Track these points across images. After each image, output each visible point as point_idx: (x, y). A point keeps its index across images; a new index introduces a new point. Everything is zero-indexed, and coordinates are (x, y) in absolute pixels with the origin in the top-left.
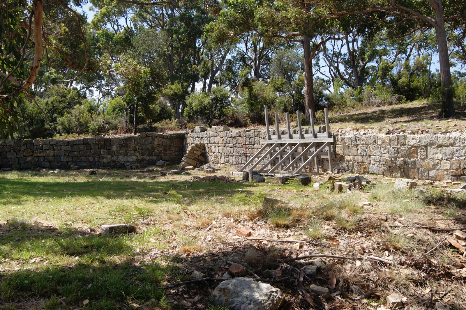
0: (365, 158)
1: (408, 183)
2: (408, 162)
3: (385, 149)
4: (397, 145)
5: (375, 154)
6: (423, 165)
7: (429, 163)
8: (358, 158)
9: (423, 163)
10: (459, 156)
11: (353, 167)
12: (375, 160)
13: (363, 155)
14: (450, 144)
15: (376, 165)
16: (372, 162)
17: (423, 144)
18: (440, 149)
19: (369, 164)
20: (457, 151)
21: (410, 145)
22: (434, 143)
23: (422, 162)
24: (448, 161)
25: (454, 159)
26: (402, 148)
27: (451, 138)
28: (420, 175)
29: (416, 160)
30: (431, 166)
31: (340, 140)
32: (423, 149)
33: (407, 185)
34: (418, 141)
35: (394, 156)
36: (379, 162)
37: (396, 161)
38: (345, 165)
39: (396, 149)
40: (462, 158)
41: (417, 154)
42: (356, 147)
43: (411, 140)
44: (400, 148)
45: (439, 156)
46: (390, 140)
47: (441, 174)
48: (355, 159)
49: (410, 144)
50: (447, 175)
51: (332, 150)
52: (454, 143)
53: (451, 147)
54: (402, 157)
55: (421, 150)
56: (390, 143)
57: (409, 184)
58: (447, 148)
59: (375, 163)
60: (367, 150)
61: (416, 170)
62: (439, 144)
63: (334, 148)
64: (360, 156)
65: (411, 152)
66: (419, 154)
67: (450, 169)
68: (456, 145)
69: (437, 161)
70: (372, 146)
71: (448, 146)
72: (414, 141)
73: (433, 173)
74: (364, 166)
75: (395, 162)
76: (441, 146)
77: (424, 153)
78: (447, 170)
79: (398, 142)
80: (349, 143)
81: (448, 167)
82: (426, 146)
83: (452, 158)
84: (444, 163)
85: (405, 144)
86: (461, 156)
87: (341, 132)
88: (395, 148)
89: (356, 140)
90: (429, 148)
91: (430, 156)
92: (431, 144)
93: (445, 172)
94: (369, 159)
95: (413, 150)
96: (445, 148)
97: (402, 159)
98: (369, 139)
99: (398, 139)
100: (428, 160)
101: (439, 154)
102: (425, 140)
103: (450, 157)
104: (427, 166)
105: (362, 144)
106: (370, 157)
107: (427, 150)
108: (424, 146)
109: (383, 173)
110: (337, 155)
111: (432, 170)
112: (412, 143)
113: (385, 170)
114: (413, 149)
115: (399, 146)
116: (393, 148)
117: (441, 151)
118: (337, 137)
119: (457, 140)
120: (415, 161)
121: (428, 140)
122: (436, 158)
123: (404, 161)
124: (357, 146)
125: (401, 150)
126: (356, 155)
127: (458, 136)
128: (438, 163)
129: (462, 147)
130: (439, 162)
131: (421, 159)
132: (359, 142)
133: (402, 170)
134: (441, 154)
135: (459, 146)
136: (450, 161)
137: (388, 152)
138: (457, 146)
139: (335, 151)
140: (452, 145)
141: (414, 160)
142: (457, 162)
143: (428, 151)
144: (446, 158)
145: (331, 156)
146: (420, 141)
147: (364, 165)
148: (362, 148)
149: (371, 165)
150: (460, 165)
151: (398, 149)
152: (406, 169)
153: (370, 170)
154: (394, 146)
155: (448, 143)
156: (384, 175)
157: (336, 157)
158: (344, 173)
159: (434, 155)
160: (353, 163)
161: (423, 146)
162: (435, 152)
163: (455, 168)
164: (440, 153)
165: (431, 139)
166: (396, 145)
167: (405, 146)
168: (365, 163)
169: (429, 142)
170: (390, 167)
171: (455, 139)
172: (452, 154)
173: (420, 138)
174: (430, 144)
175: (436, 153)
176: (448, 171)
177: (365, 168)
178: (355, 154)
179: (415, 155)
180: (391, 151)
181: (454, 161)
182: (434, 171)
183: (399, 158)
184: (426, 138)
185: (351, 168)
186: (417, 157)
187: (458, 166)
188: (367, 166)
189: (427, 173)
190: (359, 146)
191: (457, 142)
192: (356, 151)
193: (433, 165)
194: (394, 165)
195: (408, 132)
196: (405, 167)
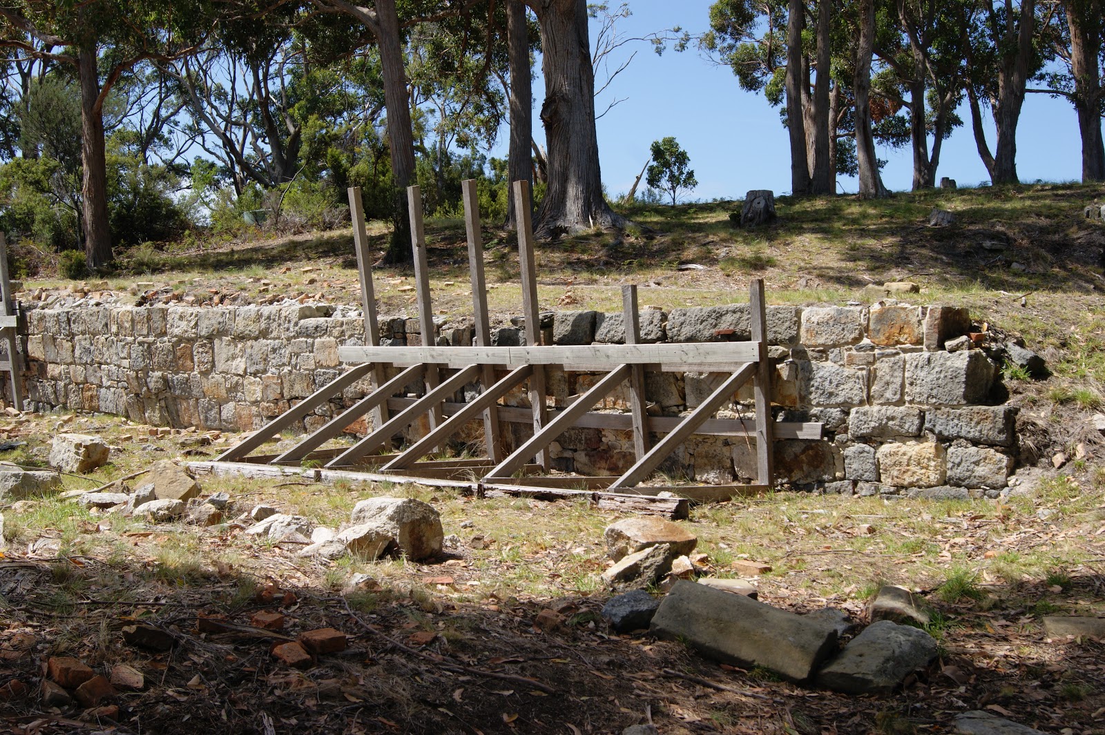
0: (91, 369)
1: (78, 446)
2: (173, 381)
3: (124, 347)
4: (147, 335)
5: (109, 361)
6: (205, 389)
7: (218, 385)
8: (75, 371)
9: (207, 384)
10: (280, 366)
11: (66, 396)
12: (109, 378)
13: (86, 363)
14: (260, 332)
15: (112, 390)
16: (106, 382)
17: (203, 334)
18: (240, 346)
19: (100, 386)
20: (274, 350)
21: (176, 336)
22: (227, 331)
23: (204, 380)
24: (258, 379)
25: (269, 374)
26: (158, 344)
27: (261, 315)
28: (202, 417)
29: (189, 375)
30: (223, 392)
31: (35, 323)
32: (203, 346)
33: (77, 453)
34: (193, 323)
35: (142, 365)
36: (118, 382)
37: (148, 380)
38: (50, 390)
39: (146, 345)
40: (287, 369)
41: (192, 360)
42: (71, 341)
43: (177, 322)
44: (154, 342)
45: (240, 365)
46: (133, 320)
47: (245, 413)
48: (69, 373)
49: (177, 331)
50: (259, 415)
51: (19, 349)
52: (267, 329)
53: (262, 341)
54: (160, 369)
55: (201, 350)
56: (133, 330)
57: (83, 450)
58: (254, 343)
59: (109, 383)
60: (92, 348)
61: (192, 402)
62: (239, 332)
63: (24, 343)
64: (80, 364)
65: (179, 354)
66: (196, 359)
67: (262, 400)
68: (272, 336)
69: (236, 378)
70: (102, 339)
71: (256, 339)
72: (183, 324)
73: (228, 410)
74: (90, 393)
75: (146, 382)
76: (241, 338)
77: (207, 358)
78: (255, 403)
79: (149, 328)
80: (53, 330)
81: (258, 396)
82: (210, 338)
83: (265, 371)
84: (250, 384)
85: (164, 334)
86: (284, 364)
87: (45, 300)
88: (144, 342)
89: (69, 320)
90: (216, 341)
91: (220, 366)
92: (221, 333)
93: (254, 409)
94: (98, 374)
95: (182, 351)
96: (249, 343)
97: (159, 374)
98: (95, 318)
99: (149, 320)
100: (216, 377)
101: (239, 359)
102: (207, 322)
103: (261, 367)
104: (215, 391)
105: (83, 333)
106: (100, 367)
107: (212, 348)
108: (207, 338)
109: (127, 411)
110: (31, 364)
111: (227, 403)
112: (179, 328)
113: (129, 404)
114: (182, 345)
115: (151, 339)
116: (141, 344)
117: (243, 351)
118: (28, 314)
119: (274, 320)
120: (188, 379)
121: (213, 321)
122: (233, 371)
123: (165, 380)
124: (71, 337)
125: (157, 348)
126: (71, 363)
127: (274, 312)
128: (237, 382)
129: (285, 342)
130: (241, 381)
131: (201, 373)
132: (75, 328)
133: (163, 403)
134: (244, 360)
135: (279, 338)
136: (260, 378)
137: (129, 356)
138: (274, 339)
139: (25, 351)
140: (264, 334)
141: (186, 375)
142: (275, 381)
143: (216, 350)
144: (252, 369)
145: (17, 366)
146: (196, 324)
147: (90, 389)
148: (83, 343)
149: (103, 390)
150: (282, 389)
151: (150, 345)
152: (170, 402)
153: (102, 404)
154: (141, 339)
155: (254, 328)
156: (128, 417)
157: (28, 368)
158: (48, 412)
159: (229, 362)
160: (66, 386)
161: (203, 337)
162: (230, 354)
163: (271, 397)
164: (242, 357)
165: (221, 320)
166: (145, 336)
167: (166, 339)
168: (92, 384)
169: (216, 326)
170: (137, 395)
171: (269, 318)
172: (265, 360)
173: (196, 316)
174: (218, 331)
175: (234, 358)
176: (258, 406)
177: (92, 396)
178: (69, 360)
179: (189, 363)
180: (137, 350)
181: (269, 377)
182: (232, 404)
183: (153, 370)
184: (210, 315)
185: (62, 400)
186: (193, 369)
187: (279, 391)
188: (95, 393)
189: (216, 410)
190: (76, 338)
191: (275, 325)
192: (69, 353)
193: (229, 390)
194: (145, 389)
195: (187, 298)
196: (168, 394)
